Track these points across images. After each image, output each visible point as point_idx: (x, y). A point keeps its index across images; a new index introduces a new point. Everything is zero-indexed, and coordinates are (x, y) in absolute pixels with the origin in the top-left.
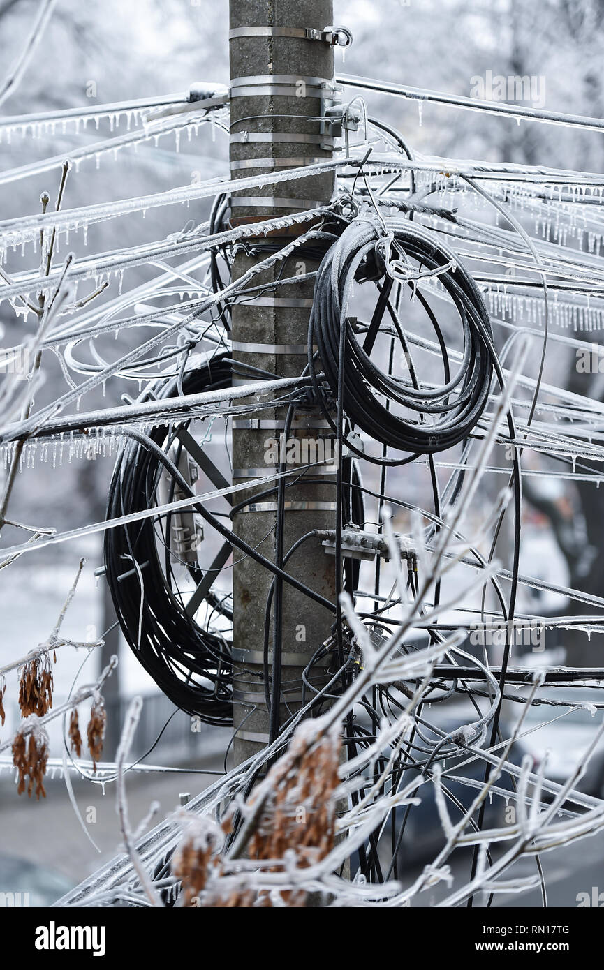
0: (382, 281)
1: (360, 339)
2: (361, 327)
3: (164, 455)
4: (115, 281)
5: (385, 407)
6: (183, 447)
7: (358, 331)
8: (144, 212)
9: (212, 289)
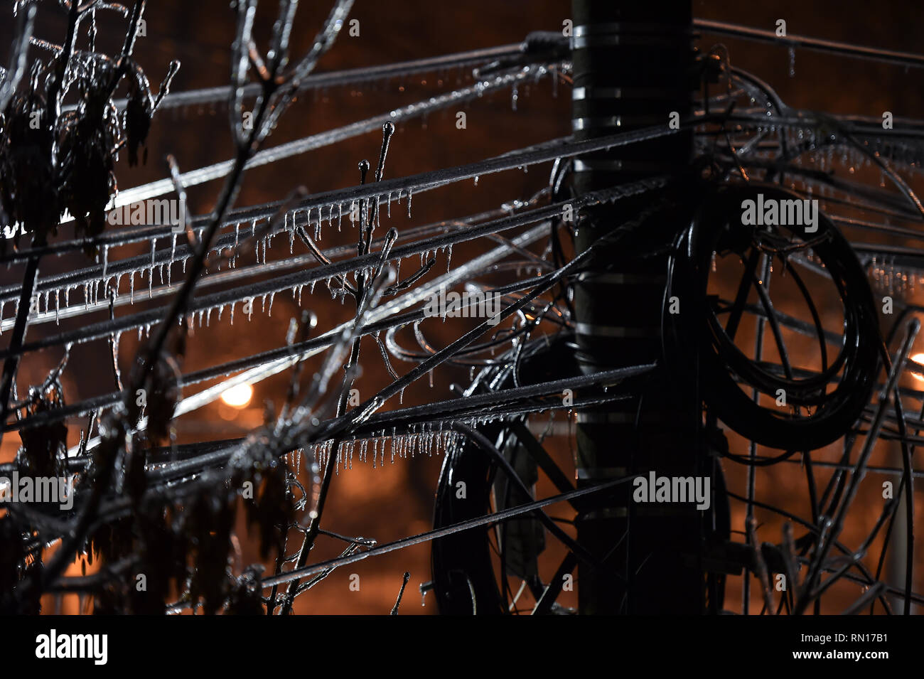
0: (747, 254)
1: (723, 322)
2: (723, 306)
3: (499, 454)
4: (443, 255)
5: (752, 399)
6: (521, 444)
7: (720, 311)
8: (477, 179)
9: (553, 264)
